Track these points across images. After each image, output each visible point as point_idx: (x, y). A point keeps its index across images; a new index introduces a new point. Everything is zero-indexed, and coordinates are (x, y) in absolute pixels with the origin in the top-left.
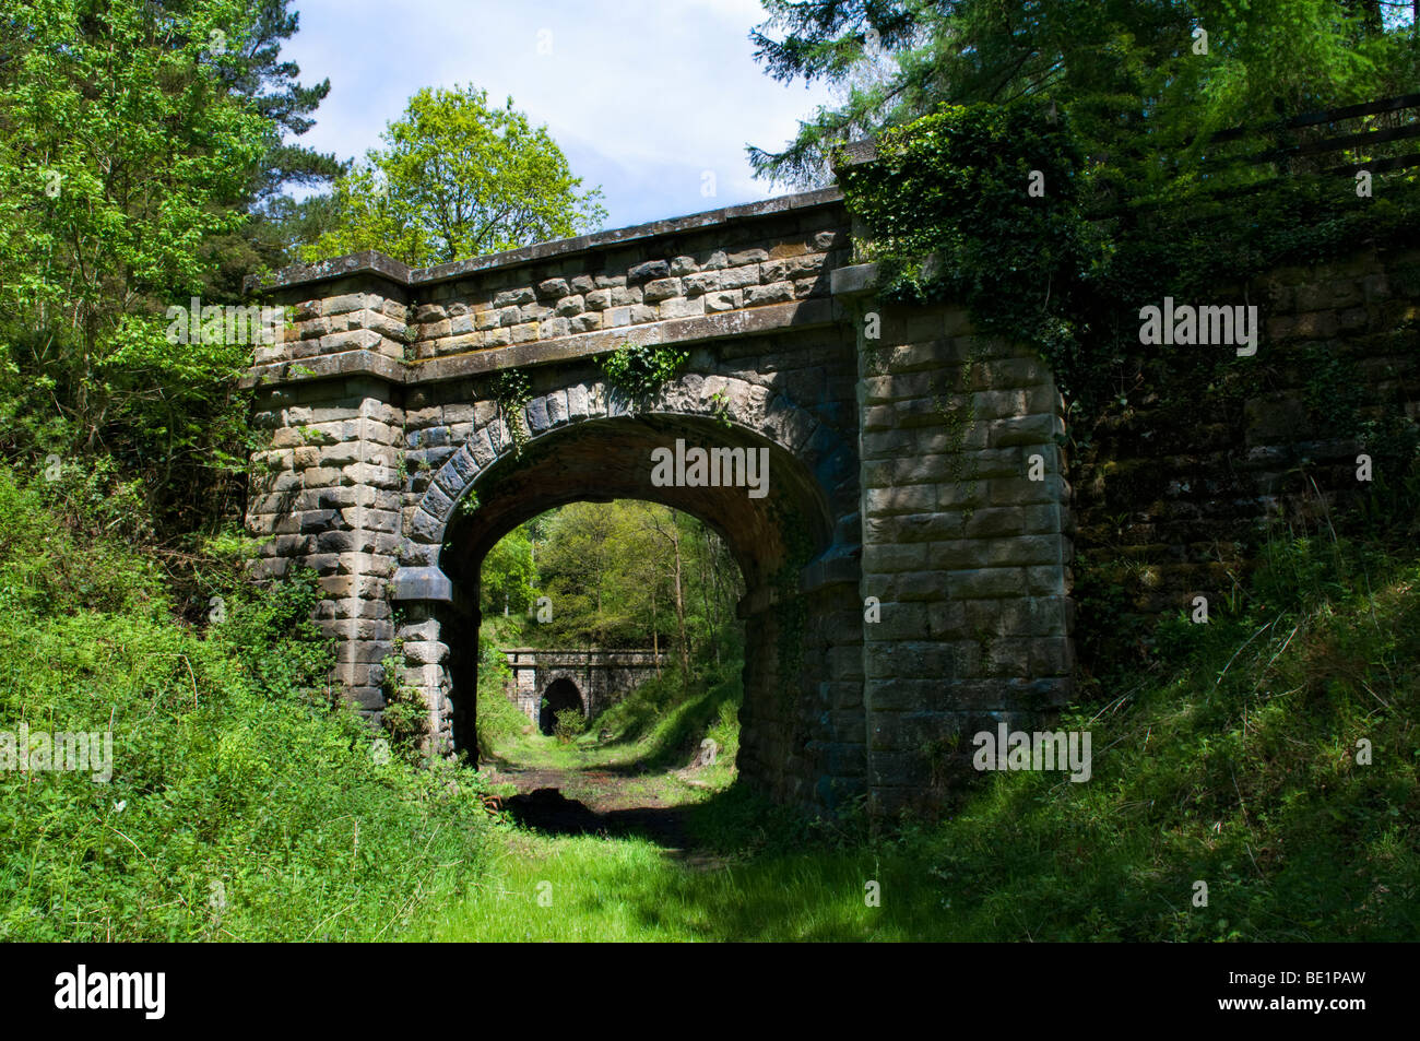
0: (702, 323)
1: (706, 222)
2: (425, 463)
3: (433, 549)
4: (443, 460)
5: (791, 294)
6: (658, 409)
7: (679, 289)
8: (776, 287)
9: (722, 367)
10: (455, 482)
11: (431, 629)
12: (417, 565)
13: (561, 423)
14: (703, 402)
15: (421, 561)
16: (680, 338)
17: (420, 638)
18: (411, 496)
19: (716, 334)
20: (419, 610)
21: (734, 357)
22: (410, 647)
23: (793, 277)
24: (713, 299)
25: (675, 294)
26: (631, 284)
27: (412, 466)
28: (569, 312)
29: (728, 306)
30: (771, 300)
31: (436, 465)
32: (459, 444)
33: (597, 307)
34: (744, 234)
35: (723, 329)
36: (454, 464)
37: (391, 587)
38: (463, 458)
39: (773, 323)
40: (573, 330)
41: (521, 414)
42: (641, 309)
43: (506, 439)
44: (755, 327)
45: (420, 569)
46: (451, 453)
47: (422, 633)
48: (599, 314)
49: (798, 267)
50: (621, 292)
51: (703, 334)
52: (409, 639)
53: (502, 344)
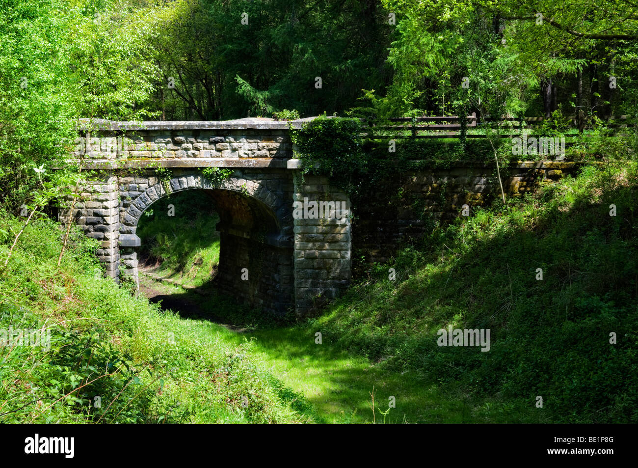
0: (238, 162)
1: (240, 128)
2: (128, 198)
3: (134, 229)
4: (136, 197)
5: (268, 155)
6: (222, 187)
7: (229, 147)
8: (264, 152)
9: (244, 176)
10: (142, 205)
11: (134, 256)
12: (127, 234)
13: (184, 188)
14: (238, 187)
15: (130, 232)
16: (231, 166)
17: (130, 259)
18: (123, 209)
19: (243, 166)
20: (130, 250)
21: (248, 173)
22: (128, 262)
23: (269, 150)
24: (241, 153)
25: (227, 149)
26: (210, 143)
27: (123, 198)
28: (186, 149)
29: (247, 156)
30: (261, 157)
31: (133, 198)
32: (143, 192)
33: (197, 149)
34: (252, 133)
35: (246, 165)
36: (141, 198)
37: (120, 242)
38: (145, 197)
39: (263, 166)
40: (188, 156)
41: (169, 184)
42: (214, 152)
43: (163, 192)
44: (257, 166)
45: (129, 235)
46: (139, 195)
47: (132, 257)
48: (198, 152)
49: (271, 147)
50: (206, 145)
51: (239, 166)
52: (126, 259)
53: (159, 157)
